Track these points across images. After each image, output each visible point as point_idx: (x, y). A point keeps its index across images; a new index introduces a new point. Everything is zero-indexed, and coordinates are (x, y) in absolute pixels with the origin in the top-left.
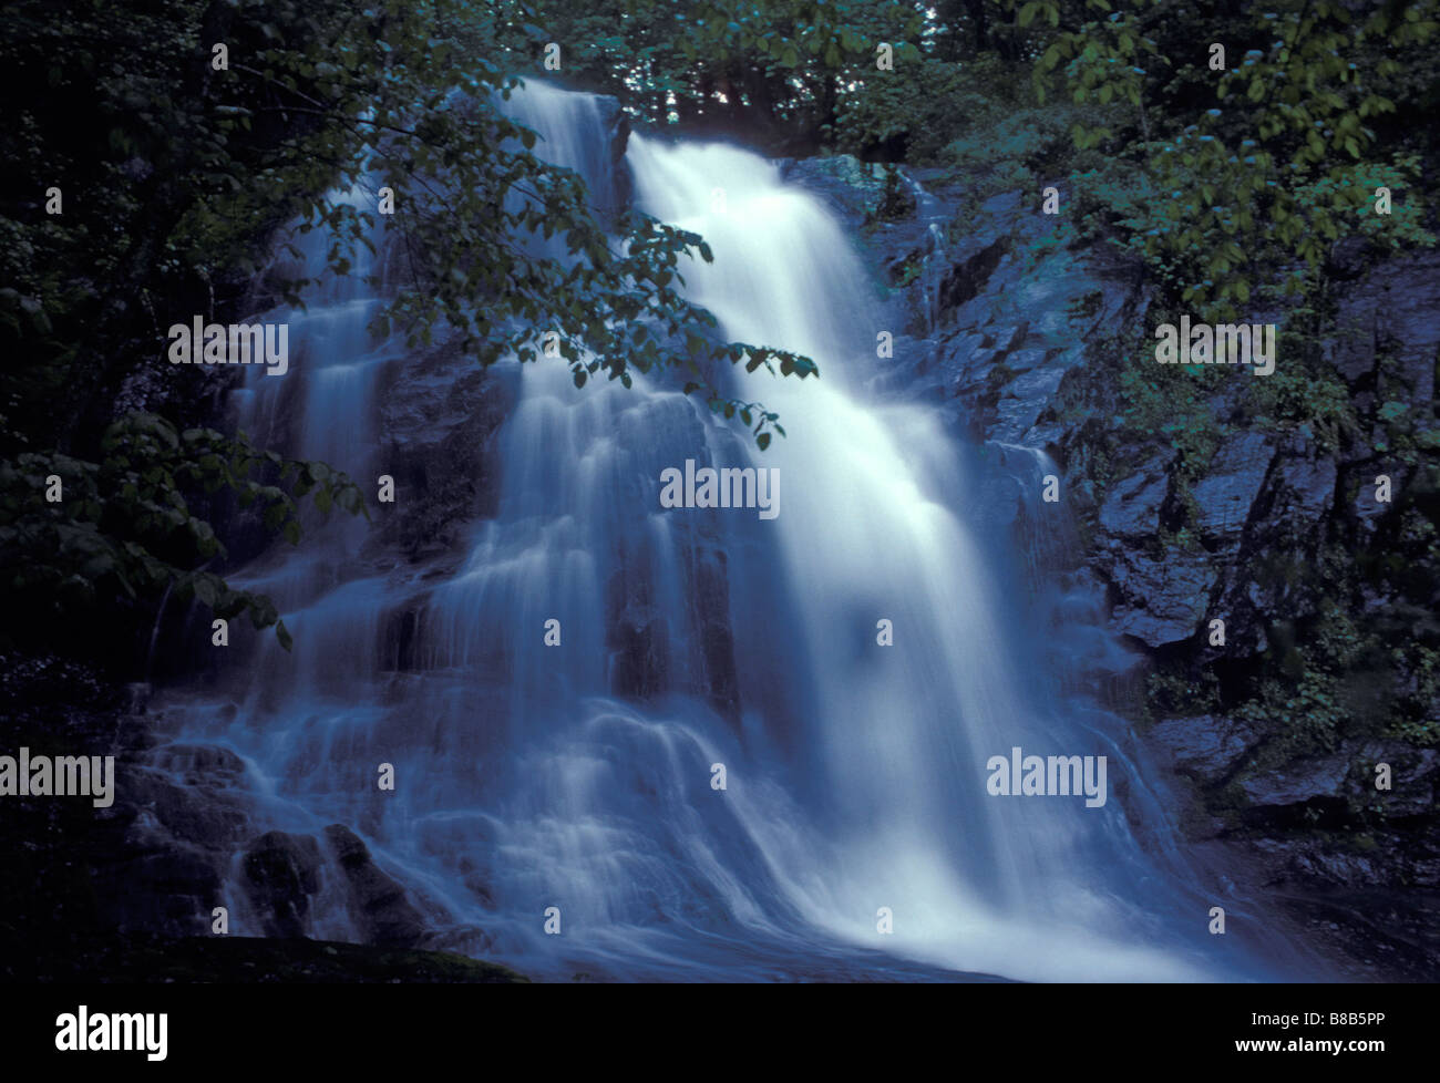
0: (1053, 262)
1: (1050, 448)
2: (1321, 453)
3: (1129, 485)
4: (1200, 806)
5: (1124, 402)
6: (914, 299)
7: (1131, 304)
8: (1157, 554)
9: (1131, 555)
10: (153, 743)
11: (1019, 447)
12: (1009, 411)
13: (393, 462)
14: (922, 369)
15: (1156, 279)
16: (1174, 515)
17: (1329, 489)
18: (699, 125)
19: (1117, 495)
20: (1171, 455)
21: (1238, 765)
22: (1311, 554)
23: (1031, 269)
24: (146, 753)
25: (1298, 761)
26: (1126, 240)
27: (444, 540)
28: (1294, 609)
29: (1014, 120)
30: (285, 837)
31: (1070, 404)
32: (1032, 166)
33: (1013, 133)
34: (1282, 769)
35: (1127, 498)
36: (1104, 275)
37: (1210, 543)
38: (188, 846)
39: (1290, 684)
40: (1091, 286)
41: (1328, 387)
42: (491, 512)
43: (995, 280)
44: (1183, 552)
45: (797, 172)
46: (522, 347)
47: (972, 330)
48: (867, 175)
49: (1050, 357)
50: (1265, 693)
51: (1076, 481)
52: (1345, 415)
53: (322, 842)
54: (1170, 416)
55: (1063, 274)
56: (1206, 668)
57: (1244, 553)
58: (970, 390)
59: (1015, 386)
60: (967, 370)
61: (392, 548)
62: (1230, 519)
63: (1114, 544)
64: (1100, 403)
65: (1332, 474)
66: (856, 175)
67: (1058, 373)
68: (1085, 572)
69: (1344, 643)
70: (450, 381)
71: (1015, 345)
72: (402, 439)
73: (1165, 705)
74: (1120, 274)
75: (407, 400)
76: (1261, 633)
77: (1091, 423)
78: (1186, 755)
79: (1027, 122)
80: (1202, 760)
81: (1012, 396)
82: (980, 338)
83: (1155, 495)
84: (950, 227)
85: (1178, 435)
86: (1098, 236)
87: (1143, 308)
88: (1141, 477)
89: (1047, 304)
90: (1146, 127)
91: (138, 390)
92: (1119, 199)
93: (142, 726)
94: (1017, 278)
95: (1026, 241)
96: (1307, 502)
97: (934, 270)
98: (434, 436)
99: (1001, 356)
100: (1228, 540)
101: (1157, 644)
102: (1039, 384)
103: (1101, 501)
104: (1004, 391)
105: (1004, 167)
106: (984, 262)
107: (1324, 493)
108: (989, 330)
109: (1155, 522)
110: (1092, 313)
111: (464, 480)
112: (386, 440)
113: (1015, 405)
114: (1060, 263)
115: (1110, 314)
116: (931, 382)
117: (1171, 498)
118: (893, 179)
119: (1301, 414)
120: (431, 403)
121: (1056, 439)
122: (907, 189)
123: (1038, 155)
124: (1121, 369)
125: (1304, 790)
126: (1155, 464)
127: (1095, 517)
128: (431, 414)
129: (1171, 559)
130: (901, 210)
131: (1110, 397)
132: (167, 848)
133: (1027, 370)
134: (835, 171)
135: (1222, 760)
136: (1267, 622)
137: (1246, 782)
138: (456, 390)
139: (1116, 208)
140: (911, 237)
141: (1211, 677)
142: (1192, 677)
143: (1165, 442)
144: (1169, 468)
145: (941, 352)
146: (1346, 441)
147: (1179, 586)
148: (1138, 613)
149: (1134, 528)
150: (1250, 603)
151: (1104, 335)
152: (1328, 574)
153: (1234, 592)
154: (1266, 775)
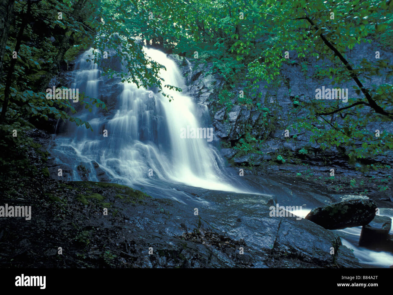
0: (209, 76)
1: (208, 105)
2: (248, 110)
3: (219, 112)
4: (228, 162)
5: (219, 99)
6: (187, 79)
7: (221, 84)
8: (223, 123)
9: (219, 123)
10: (57, 145)
11: (203, 105)
12: (201, 99)
13: (102, 99)
14: (188, 91)
15: (225, 80)
16: (226, 117)
17: (249, 115)
18: (155, 46)
19: (217, 114)
20: (226, 108)
21: (233, 156)
22: (246, 125)
23: (206, 77)
24: (56, 147)
25: (242, 156)
26: (221, 74)
27: (110, 112)
28: (242, 133)
29: (204, 52)
30: (84, 163)
31: (211, 99)
32: (206, 60)
33: (203, 54)
34: (239, 157)
35: (219, 114)
36: (217, 79)
37: (231, 122)
38: (65, 164)
39: (241, 144)
40: (214, 80)
41: (250, 100)
42: (118, 108)
43: (200, 78)
44: (227, 123)
45: (169, 56)
46: (129, 80)
47: (196, 85)
48: (180, 58)
49: (208, 91)
50: (237, 145)
51: (211, 111)
52: (252, 104)
53: (91, 163)
54: (226, 102)
55: (211, 78)
56: (229, 141)
57: (236, 124)
58: (195, 95)
59: (202, 95)
60: (195, 92)
61: (101, 113)
62: (234, 119)
63: (216, 121)
64: (215, 99)
65: (249, 113)
66: (178, 58)
67: (209, 94)
68: (212, 125)
69: (249, 139)
70: (112, 85)
71: (203, 88)
72: (103, 95)
73: (223, 146)
74: (220, 79)
75: (104, 88)
76: (237, 136)
77: (214, 102)
78: (226, 154)
79: (206, 53)
80: (228, 155)
81: (202, 96)
82: (197, 87)
83: (223, 114)
84: (193, 69)
85: (227, 105)
86: (216, 72)
87: (223, 84)
88: (221, 111)
89: (208, 82)
90: (225, 56)
91: (53, 81)
92: (220, 66)
93: (54, 142)
94: (203, 78)
95: (205, 72)
96: (245, 117)
97: (190, 75)
98: (109, 95)
99: (200, 90)
100: (233, 122)
101: (222, 137)
102: (206, 95)
103: (215, 114)
104: (201, 96)
105: (202, 60)
106: (198, 74)
107: (248, 116)
108: (198, 85)
109: (223, 118)
110: (215, 85)
111: (114, 103)
112: (100, 95)
113: (202, 98)
114: (210, 76)
115: (217, 85)
116: (189, 93)
117: (225, 115)
118: (184, 59)
119: (245, 104)
120: (108, 89)
121: (208, 104)
122: (187, 61)
123: (208, 58)
124: (219, 94)
125: (243, 160)
126: (223, 109)
127: (214, 117)
128: (108, 91)
129: (225, 124)
130: (185, 65)
131: (217, 98)
132: (62, 165)
133: (204, 93)
134: (175, 57)
135: (231, 155)
136: (238, 135)
137: (234, 159)
138: (113, 87)
139: (219, 68)
140: (187, 69)
141: (230, 142)
142: (227, 142)
143: (225, 106)
144: (225, 110)
145: (191, 88)
146: (252, 109)
147: (226, 128)
148: (219, 132)
149: (220, 119)
150: (236, 132)
151: (216, 88)
152: (248, 128)
153: (234, 130)
154: (237, 158)
